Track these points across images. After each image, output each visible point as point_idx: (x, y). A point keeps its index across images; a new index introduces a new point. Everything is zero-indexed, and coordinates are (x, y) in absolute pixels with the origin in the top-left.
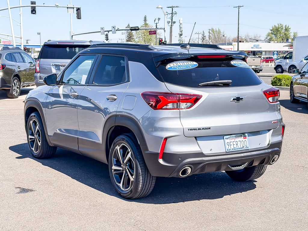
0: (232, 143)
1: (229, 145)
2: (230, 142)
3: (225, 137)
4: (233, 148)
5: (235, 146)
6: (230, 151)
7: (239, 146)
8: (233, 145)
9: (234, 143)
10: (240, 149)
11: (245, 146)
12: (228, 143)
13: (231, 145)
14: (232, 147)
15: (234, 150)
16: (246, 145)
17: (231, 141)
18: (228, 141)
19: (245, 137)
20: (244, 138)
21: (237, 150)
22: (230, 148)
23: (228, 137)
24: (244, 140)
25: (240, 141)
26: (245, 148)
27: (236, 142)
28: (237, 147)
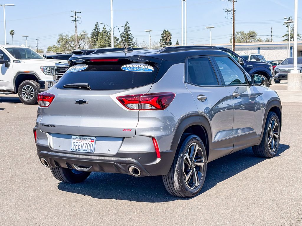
0: (77, 144)
1: (74, 145)
3: (73, 137)
5: (80, 147)
6: (73, 151)
7: (84, 148)
8: (79, 146)
9: (80, 144)
10: (83, 151)
11: (90, 149)
12: (74, 144)
14: (77, 148)
15: (77, 151)
16: (91, 148)
17: (77, 142)
18: (75, 141)
19: (92, 141)
21: (80, 151)
22: (74, 148)
23: (76, 137)
24: (90, 143)
25: (86, 143)
26: (88, 151)
27: (82, 143)
28: (82, 148)
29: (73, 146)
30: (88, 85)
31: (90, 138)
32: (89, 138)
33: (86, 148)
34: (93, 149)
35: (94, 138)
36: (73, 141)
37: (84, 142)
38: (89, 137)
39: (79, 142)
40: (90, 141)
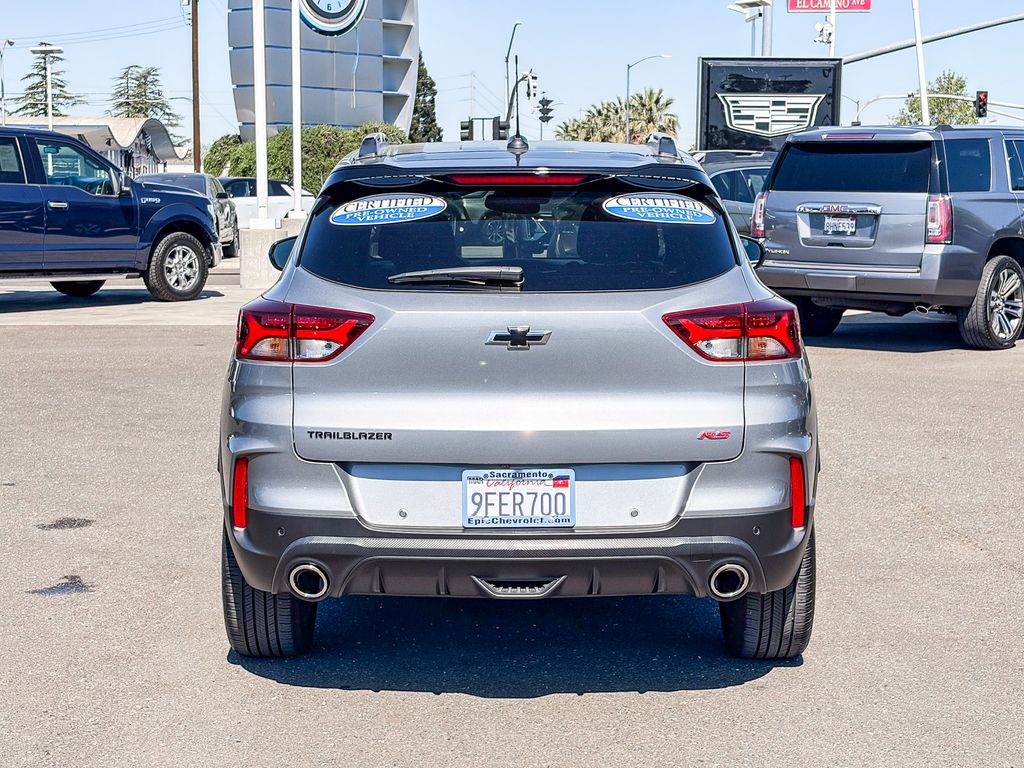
0: (493, 499)
1: (479, 505)
2: (487, 494)
3: (467, 473)
4: (497, 514)
5: (508, 510)
6: (478, 526)
7: (527, 513)
8: (501, 504)
9: (506, 499)
10: (526, 521)
11: (553, 513)
12: (477, 498)
13: (487, 504)
14: (494, 512)
15: (498, 525)
16: (560, 511)
17: (491, 489)
18: (482, 488)
19: (560, 482)
20: (555, 485)
21: (513, 525)
22: (481, 514)
23: (481, 473)
24: (553, 491)
25: (536, 494)
26: (550, 522)
27: (515, 494)
28: (518, 513)
29: (472, 508)
30: (522, 275)
31: (549, 471)
32: (545, 475)
33: (538, 513)
34: (568, 513)
35: (570, 472)
36: (472, 488)
37: (521, 488)
38: (543, 471)
39: (499, 489)
40: (551, 482)
